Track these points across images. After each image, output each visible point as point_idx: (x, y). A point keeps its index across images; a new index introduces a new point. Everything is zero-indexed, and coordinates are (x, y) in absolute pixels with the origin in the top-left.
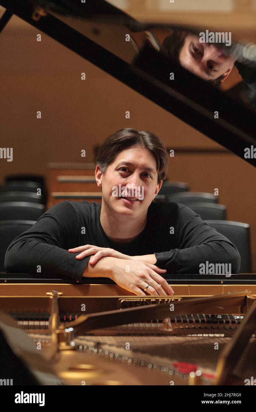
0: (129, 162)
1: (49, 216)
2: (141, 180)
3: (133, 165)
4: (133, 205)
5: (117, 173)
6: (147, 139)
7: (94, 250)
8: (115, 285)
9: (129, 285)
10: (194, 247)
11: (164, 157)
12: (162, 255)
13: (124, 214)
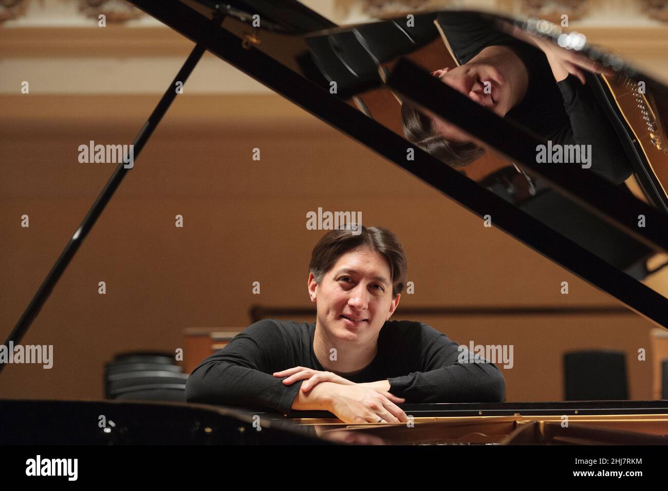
0: (353, 269)
1: (246, 336)
2: (368, 292)
3: (358, 273)
4: (358, 327)
5: (336, 284)
6: (378, 237)
7: (308, 374)
8: (336, 419)
9: (355, 419)
10: (442, 369)
11: (400, 262)
12: (398, 380)
13: (346, 339)
